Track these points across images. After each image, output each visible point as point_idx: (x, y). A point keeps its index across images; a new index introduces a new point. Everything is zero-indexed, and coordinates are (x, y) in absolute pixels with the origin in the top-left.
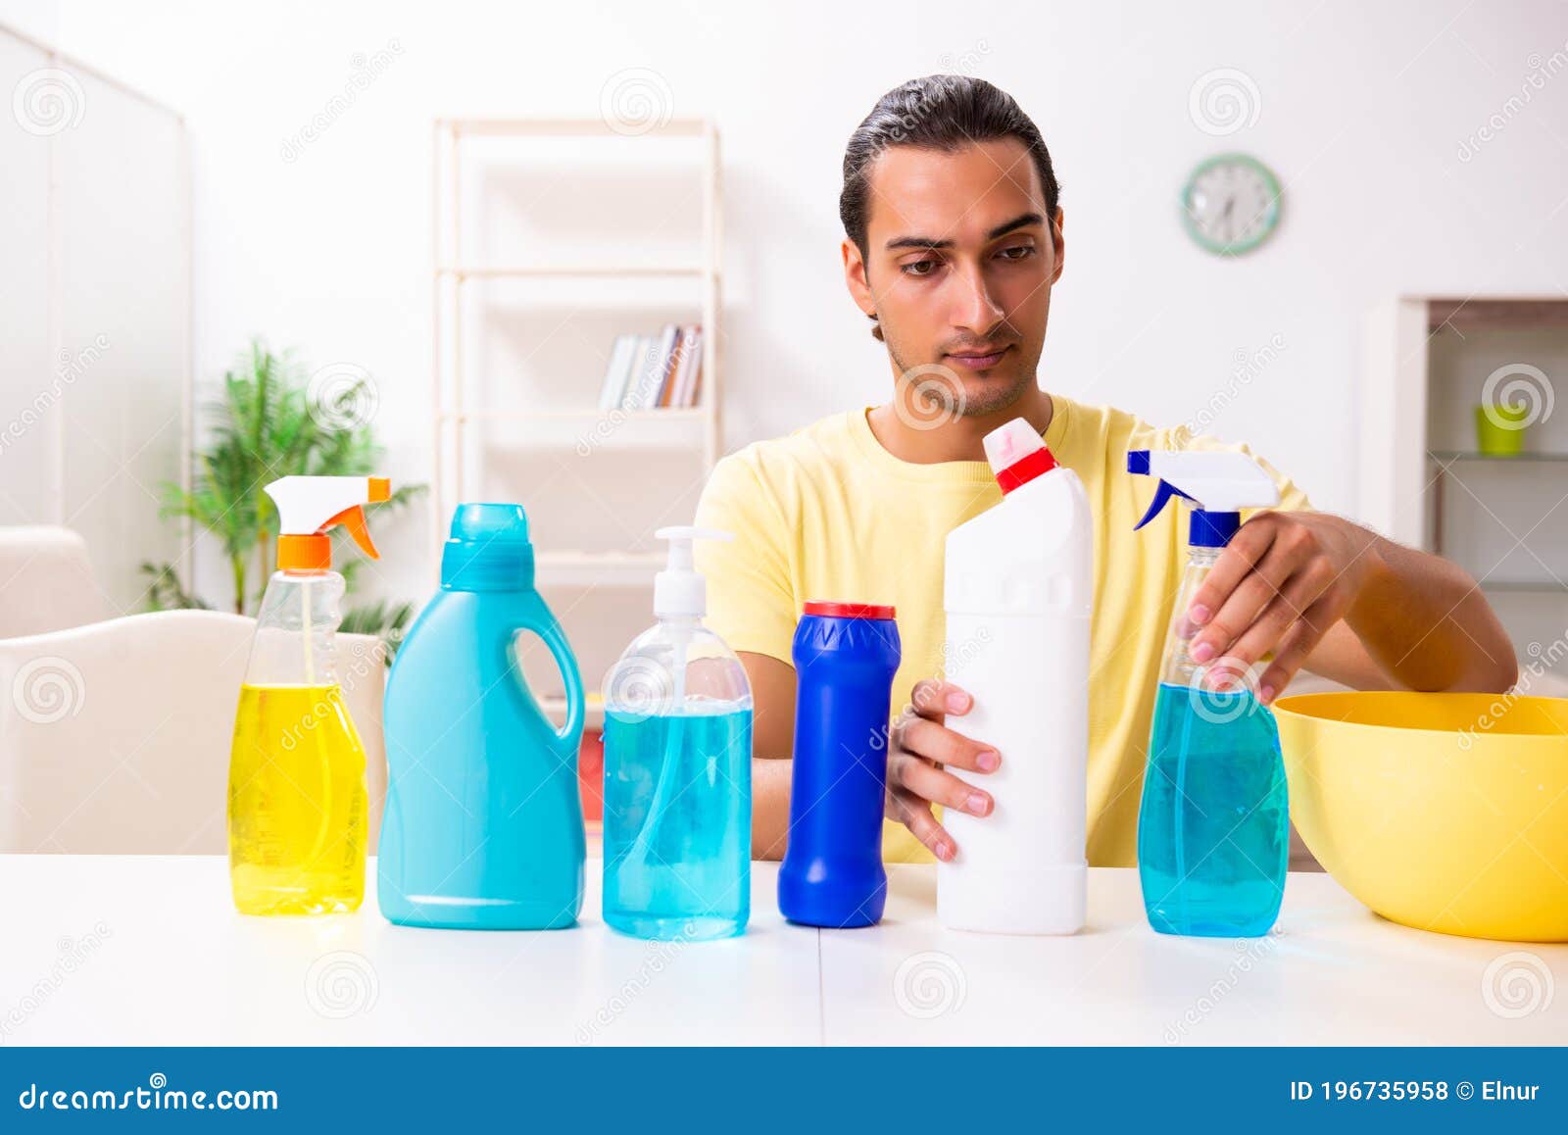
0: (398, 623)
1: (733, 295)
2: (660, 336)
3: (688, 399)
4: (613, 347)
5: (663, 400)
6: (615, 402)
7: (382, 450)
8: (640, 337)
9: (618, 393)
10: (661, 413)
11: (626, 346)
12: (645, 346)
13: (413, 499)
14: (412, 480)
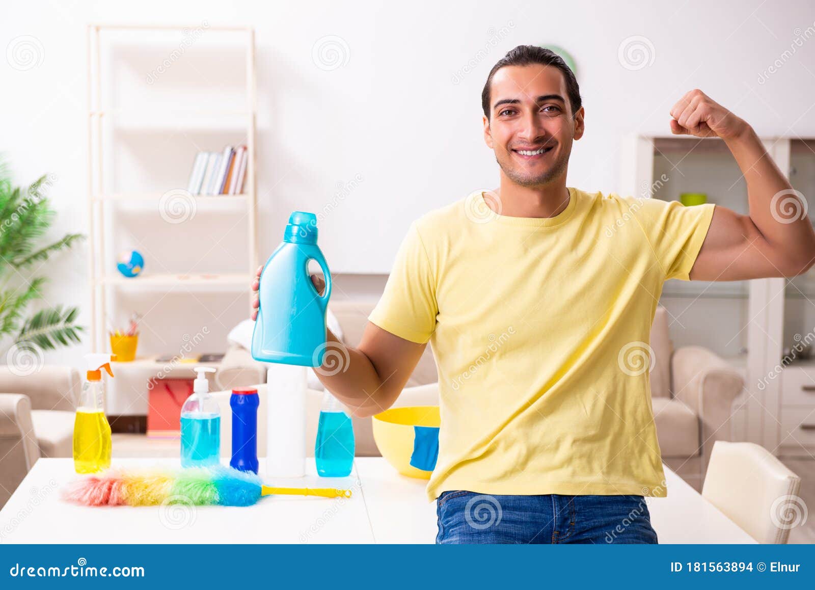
0: (69, 319)
1: (263, 123)
2: (222, 153)
3: (238, 190)
4: (195, 159)
5: (224, 190)
6: (196, 192)
7: (54, 213)
8: (210, 153)
9: (198, 184)
10: (224, 198)
11: (202, 158)
12: (213, 158)
13: (74, 243)
14: (74, 231)
